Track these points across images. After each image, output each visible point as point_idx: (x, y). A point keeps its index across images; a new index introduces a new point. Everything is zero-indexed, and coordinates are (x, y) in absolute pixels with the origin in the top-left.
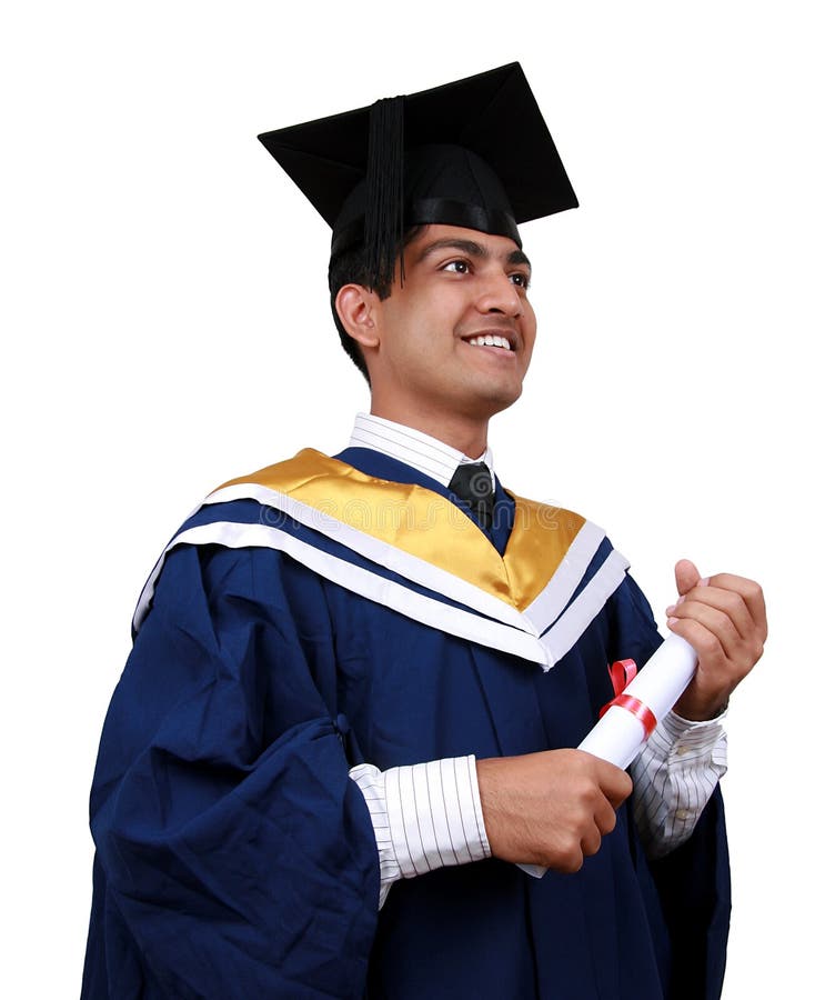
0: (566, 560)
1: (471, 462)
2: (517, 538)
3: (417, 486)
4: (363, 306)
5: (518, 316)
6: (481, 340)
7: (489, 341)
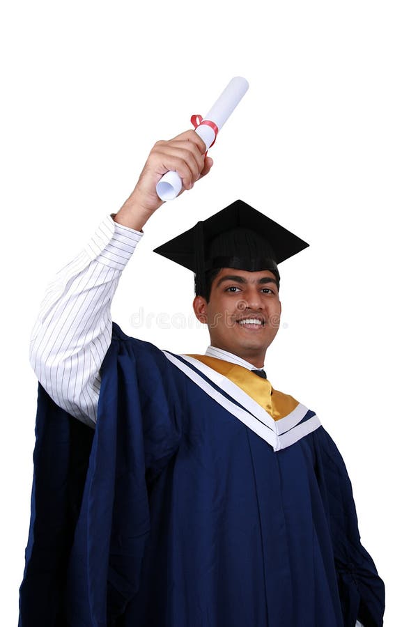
4: (203, 305)
5: (261, 309)
6: (244, 322)
7: (248, 321)
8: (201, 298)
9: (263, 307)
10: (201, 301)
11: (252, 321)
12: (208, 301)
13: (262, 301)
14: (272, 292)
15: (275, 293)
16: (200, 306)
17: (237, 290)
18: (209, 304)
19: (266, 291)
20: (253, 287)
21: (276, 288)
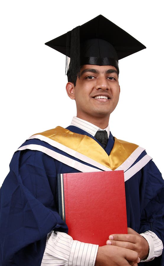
0: (130, 157)
1: (102, 130)
2: (114, 150)
3: (86, 136)
4: (72, 88)
5: (107, 89)
6: (97, 97)
7: (99, 97)
8: (71, 83)
9: (109, 88)
10: (71, 85)
11: (102, 97)
12: (75, 86)
13: (108, 84)
14: (115, 79)
15: (116, 80)
16: (70, 88)
17: (93, 78)
18: (76, 87)
19: (111, 78)
20: (102, 75)
21: (117, 76)
